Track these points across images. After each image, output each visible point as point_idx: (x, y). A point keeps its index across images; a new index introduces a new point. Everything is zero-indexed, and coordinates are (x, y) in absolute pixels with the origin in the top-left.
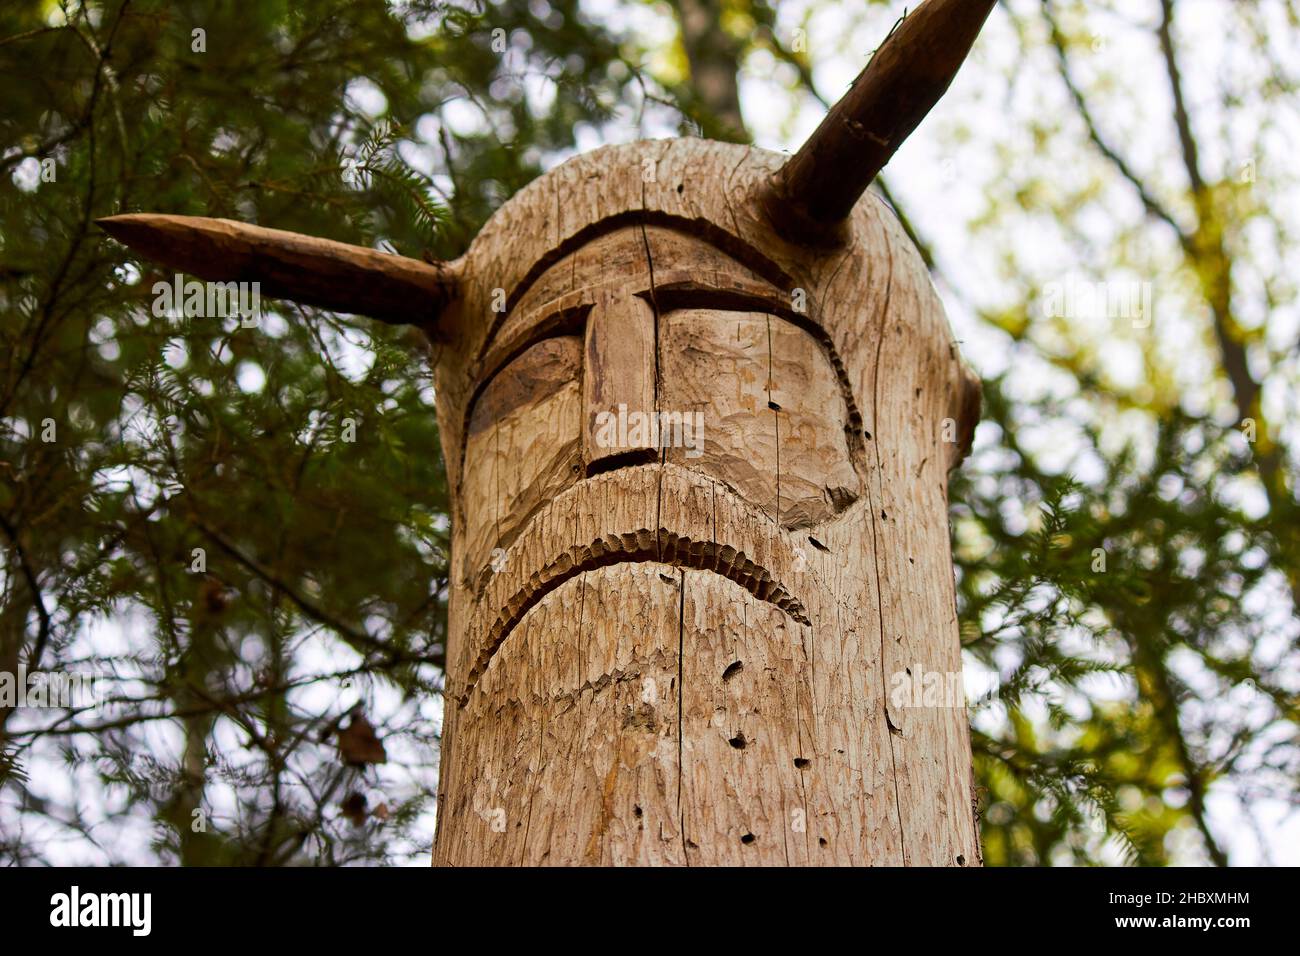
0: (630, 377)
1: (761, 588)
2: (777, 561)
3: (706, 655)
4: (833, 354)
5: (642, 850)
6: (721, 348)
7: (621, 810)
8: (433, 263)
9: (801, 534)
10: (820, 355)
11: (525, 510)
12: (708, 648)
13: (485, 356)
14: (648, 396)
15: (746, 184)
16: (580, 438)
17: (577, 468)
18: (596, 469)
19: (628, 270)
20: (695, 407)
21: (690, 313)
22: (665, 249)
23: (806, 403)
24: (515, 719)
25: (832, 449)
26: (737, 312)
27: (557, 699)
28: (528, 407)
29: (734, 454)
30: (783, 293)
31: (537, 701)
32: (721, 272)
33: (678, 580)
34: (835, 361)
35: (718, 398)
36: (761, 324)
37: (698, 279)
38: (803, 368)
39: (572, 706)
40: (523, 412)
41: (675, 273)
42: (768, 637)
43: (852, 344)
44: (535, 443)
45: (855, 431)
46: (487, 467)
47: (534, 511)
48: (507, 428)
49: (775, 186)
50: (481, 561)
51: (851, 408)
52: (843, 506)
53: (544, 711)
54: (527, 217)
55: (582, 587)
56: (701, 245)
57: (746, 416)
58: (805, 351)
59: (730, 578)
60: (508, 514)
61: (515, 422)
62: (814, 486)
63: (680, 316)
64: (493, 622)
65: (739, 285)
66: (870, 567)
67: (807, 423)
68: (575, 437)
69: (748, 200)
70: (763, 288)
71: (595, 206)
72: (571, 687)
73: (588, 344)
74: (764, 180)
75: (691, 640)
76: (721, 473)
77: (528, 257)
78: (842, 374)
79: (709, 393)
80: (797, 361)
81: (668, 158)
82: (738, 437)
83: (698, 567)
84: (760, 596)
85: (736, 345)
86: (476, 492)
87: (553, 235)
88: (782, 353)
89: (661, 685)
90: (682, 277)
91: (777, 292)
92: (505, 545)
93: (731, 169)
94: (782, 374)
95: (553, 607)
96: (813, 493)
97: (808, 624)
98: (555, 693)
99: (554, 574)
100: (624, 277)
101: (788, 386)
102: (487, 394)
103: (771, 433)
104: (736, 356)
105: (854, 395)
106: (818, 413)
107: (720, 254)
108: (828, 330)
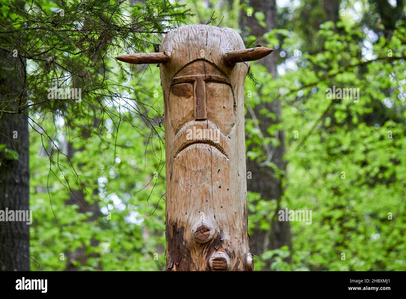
0: (202, 101)
1: (222, 151)
2: (225, 146)
3: (215, 168)
4: (232, 89)
5: (208, 209)
6: (217, 94)
7: (204, 200)
8: (165, 55)
9: (227, 136)
10: (231, 91)
11: (184, 121)
12: (215, 166)
13: (175, 78)
14: (205, 105)
15: (221, 54)
16: (194, 110)
17: (193, 116)
18: (197, 120)
19: (201, 73)
20: (212, 108)
21: (211, 85)
22: (207, 69)
23: (229, 105)
24: (186, 170)
25: (232, 115)
26: (219, 84)
27: (193, 171)
28: (184, 98)
29: (218, 120)
30: (226, 78)
31: (190, 169)
32: (216, 75)
33: (211, 150)
34: (233, 91)
35: (216, 106)
36: (222, 87)
37: (213, 77)
38: (228, 96)
39: (195, 174)
40: (183, 98)
41: (210, 76)
42: (224, 164)
43: (235, 86)
44: (186, 107)
45: (235, 106)
46: (176, 105)
47: (186, 122)
48: (180, 100)
49: (226, 57)
50: (176, 127)
51: (234, 101)
52: (233, 126)
53: (191, 172)
54: (183, 51)
55: (196, 148)
56: (213, 67)
57: (220, 111)
58: (229, 92)
59: (218, 149)
60: (181, 120)
61: (182, 100)
62: (230, 125)
63: (210, 85)
64: (180, 145)
65: (219, 79)
66: (236, 140)
67: (229, 110)
68: (193, 109)
69: (222, 59)
70: (223, 79)
71: (196, 55)
72: (195, 170)
73: (195, 89)
74: (224, 54)
75: (213, 164)
76: (216, 124)
77: (184, 62)
78: (233, 93)
79: (215, 105)
80: (227, 95)
81: (208, 44)
82: (219, 116)
83: (213, 146)
84: (222, 152)
85: (218, 93)
86: (174, 109)
87: (188, 59)
88: (225, 94)
89: (209, 174)
90: (210, 77)
91: (225, 79)
92: (181, 126)
93: (218, 48)
94: (225, 99)
95: (191, 151)
96: (229, 127)
97: (229, 159)
98: (193, 169)
99: (191, 142)
100: (201, 75)
101: (226, 102)
102: (176, 87)
103: (224, 114)
104: (219, 96)
105: (235, 98)
106: (230, 107)
107: (216, 69)
108: (232, 84)
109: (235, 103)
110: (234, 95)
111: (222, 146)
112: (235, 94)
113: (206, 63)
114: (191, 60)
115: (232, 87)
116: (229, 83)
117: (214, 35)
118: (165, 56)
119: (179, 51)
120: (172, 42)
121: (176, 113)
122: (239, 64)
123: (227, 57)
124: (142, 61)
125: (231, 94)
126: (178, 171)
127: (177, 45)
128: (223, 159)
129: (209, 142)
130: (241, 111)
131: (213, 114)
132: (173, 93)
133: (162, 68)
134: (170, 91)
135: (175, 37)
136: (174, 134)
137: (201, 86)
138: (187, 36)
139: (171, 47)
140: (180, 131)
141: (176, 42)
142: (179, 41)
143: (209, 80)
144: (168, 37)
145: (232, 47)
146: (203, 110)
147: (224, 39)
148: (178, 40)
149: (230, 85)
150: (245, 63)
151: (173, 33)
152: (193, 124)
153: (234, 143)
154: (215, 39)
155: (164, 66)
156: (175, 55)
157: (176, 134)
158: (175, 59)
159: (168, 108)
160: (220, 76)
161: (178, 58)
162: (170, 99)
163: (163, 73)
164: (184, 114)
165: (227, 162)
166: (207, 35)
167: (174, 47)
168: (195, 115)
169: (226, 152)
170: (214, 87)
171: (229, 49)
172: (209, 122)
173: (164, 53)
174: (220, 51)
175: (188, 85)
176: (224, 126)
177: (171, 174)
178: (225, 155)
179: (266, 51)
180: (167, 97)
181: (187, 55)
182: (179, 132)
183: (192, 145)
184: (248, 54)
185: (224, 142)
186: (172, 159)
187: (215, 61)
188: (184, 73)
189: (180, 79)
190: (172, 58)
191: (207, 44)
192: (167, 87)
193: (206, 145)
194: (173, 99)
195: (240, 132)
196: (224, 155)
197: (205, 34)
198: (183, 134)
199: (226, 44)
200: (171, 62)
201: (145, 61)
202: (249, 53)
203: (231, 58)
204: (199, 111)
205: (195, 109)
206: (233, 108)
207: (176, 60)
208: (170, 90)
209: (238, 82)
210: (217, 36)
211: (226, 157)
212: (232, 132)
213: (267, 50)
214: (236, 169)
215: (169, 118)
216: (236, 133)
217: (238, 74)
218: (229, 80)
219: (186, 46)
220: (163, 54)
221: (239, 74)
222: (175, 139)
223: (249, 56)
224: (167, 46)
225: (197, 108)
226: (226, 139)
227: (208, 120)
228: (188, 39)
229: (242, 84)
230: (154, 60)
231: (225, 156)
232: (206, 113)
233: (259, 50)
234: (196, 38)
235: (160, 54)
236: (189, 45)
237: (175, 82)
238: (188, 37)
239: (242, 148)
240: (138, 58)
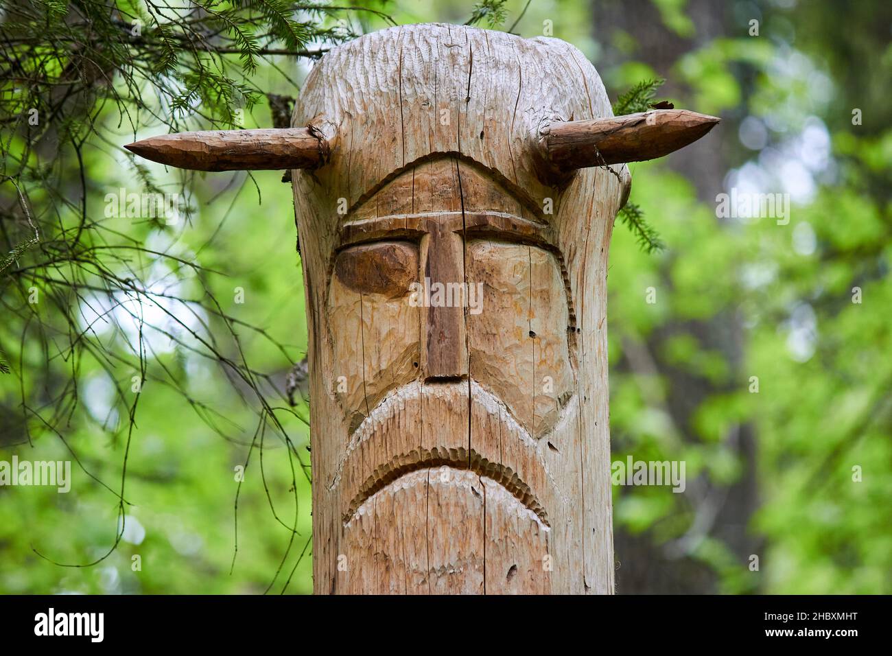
1: (525, 498)
2: (534, 477)
3: (498, 559)
4: (563, 267)
6: (505, 285)
8: (315, 136)
9: (544, 441)
10: (557, 273)
11: (382, 385)
12: (499, 554)
13: (350, 223)
14: (462, 326)
15: (523, 137)
16: (419, 343)
17: (416, 365)
18: (431, 380)
19: (448, 204)
20: (488, 336)
21: (485, 251)
22: (471, 190)
23: (549, 325)
24: (387, 569)
25: (561, 361)
26: (512, 246)
27: (415, 571)
28: (384, 298)
29: (511, 381)
30: (539, 226)
31: (402, 565)
32: (505, 215)
33: (482, 494)
34: (564, 274)
35: (502, 330)
36: (526, 259)
37: (491, 222)
38: (548, 292)
39: (424, 582)
40: (380, 299)
41: (478, 217)
42: (530, 544)
43: (573, 254)
44: (390, 333)
45: (572, 330)
46: (353, 324)
47: (389, 388)
48: (368, 304)
49: (541, 148)
50: (352, 404)
51: (571, 310)
52: (565, 404)
53: (406, 576)
54: (381, 121)
55: (427, 486)
56: (493, 185)
57: (517, 347)
58: (549, 277)
59: (508, 488)
60: (371, 381)
61: (375, 305)
62: (553, 400)
63: (480, 252)
64: (368, 475)
65: (515, 226)
66: (578, 458)
67: (549, 344)
68: (415, 340)
69: (524, 152)
70: (529, 227)
71: (427, 138)
72: (423, 568)
73: (423, 265)
74: (533, 136)
75: (490, 547)
76: (502, 395)
77: (383, 166)
78: (567, 282)
79: (497, 326)
80: (545, 287)
81: (474, 96)
82: (512, 365)
83: (490, 477)
84: (524, 502)
85: (512, 281)
86: (345, 337)
87: (399, 154)
88: (537, 283)
89: (474, 581)
90: (482, 221)
91: (536, 228)
92: (369, 402)
93: (512, 114)
94: (537, 302)
95: (409, 494)
96: (552, 406)
97: (549, 526)
98: (413, 566)
99: (408, 462)
100: (446, 213)
101: (539, 312)
102: (352, 258)
103: (530, 360)
104: (512, 293)
105: (573, 299)
106: (555, 331)
107: (505, 193)
108: (561, 248)
109: (572, 318)
110: (569, 289)
111: (525, 477)
112: (573, 286)
113: (464, 169)
114: (411, 158)
115: (562, 260)
116: (550, 242)
117: (496, 65)
118: (311, 142)
119: (366, 123)
120: (341, 89)
121: (352, 353)
122: (588, 174)
123: (545, 145)
124: (228, 158)
125: (558, 285)
126: (357, 573)
127: (357, 100)
128: (526, 527)
129: (476, 462)
130: (596, 346)
131: (489, 358)
132: (341, 279)
133: (303, 187)
134: (330, 273)
135: (350, 71)
136: (343, 432)
137: (448, 253)
138: (393, 68)
139: (334, 109)
140: (369, 420)
141: (356, 91)
142: (367, 84)
143: (475, 233)
144: (324, 70)
145: (564, 108)
146: (454, 344)
147: (533, 78)
148: (362, 81)
149: (554, 250)
150: (612, 171)
151: (344, 56)
152: (416, 395)
153: (569, 467)
154: (500, 79)
155: (310, 178)
156: (349, 137)
157: (351, 431)
158: (352, 152)
159: (322, 336)
160: (516, 218)
161: (361, 150)
162: (332, 302)
163: (304, 205)
164: (383, 359)
165: (543, 539)
166: (471, 62)
167: (347, 109)
168: (424, 363)
169: (540, 501)
170: (496, 257)
171: (552, 116)
172: (476, 388)
173: (311, 132)
174: (517, 123)
175: (397, 251)
176: (530, 403)
177: (334, 581)
178: (536, 511)
179: (690, 126)
180: (321, 293)
181: (394, 139)
182: (362, 425)
183: (410, 475)
184: (624, 138)
185: (533, 463)
186: (335, 527)
187: (500, 161)
188: (382, 205)
189: (368, 226)
190: (339, 149)
191: (468, 99)
192: (321, 256)
193: (463, 472)
194: (341, 302)
195: (590, 428)
196: (530, 512)
197: (461, 61)
198: (378, 434)
199: (542, 99)
200: (334, 164)
201: (235, 160)
202: (629, 130)
203: (558, 150)
204: (438, 348)
205: (425, 340)
206: (564, 336)
207: (354, 157)
208: (331, 266)
209: (584, 240)
210: (508, 66)
211: (539, 521)
212: (561, 427)
213: (693, 122)
214: (576, 564)
215: (325, 374)
216: (577, 430)
217: (585, 210)
218: (551, 232)
219: (393, 106)
220: (305, 135)
221: (589, 211)
222: (348, 452)
223: (625, 143)
224: (322, 104)
225: (430, 336)
226: (540, 452)
227: (473, 382)
228: (399, 79)
229: (599, 247)
230: (273, 155)
231: (535, 517)
232: (464, 354)
233: (664, 121)
234: (431, 77)
235: (296, 135)
236: (401, 102)
237: (348, 238)
238: (399, 70)
239: (598, 487)
240: (213, 149)
